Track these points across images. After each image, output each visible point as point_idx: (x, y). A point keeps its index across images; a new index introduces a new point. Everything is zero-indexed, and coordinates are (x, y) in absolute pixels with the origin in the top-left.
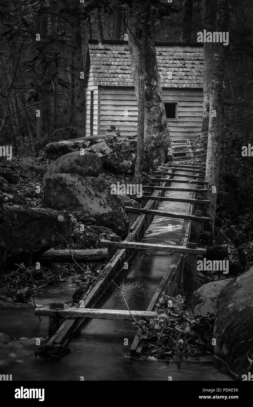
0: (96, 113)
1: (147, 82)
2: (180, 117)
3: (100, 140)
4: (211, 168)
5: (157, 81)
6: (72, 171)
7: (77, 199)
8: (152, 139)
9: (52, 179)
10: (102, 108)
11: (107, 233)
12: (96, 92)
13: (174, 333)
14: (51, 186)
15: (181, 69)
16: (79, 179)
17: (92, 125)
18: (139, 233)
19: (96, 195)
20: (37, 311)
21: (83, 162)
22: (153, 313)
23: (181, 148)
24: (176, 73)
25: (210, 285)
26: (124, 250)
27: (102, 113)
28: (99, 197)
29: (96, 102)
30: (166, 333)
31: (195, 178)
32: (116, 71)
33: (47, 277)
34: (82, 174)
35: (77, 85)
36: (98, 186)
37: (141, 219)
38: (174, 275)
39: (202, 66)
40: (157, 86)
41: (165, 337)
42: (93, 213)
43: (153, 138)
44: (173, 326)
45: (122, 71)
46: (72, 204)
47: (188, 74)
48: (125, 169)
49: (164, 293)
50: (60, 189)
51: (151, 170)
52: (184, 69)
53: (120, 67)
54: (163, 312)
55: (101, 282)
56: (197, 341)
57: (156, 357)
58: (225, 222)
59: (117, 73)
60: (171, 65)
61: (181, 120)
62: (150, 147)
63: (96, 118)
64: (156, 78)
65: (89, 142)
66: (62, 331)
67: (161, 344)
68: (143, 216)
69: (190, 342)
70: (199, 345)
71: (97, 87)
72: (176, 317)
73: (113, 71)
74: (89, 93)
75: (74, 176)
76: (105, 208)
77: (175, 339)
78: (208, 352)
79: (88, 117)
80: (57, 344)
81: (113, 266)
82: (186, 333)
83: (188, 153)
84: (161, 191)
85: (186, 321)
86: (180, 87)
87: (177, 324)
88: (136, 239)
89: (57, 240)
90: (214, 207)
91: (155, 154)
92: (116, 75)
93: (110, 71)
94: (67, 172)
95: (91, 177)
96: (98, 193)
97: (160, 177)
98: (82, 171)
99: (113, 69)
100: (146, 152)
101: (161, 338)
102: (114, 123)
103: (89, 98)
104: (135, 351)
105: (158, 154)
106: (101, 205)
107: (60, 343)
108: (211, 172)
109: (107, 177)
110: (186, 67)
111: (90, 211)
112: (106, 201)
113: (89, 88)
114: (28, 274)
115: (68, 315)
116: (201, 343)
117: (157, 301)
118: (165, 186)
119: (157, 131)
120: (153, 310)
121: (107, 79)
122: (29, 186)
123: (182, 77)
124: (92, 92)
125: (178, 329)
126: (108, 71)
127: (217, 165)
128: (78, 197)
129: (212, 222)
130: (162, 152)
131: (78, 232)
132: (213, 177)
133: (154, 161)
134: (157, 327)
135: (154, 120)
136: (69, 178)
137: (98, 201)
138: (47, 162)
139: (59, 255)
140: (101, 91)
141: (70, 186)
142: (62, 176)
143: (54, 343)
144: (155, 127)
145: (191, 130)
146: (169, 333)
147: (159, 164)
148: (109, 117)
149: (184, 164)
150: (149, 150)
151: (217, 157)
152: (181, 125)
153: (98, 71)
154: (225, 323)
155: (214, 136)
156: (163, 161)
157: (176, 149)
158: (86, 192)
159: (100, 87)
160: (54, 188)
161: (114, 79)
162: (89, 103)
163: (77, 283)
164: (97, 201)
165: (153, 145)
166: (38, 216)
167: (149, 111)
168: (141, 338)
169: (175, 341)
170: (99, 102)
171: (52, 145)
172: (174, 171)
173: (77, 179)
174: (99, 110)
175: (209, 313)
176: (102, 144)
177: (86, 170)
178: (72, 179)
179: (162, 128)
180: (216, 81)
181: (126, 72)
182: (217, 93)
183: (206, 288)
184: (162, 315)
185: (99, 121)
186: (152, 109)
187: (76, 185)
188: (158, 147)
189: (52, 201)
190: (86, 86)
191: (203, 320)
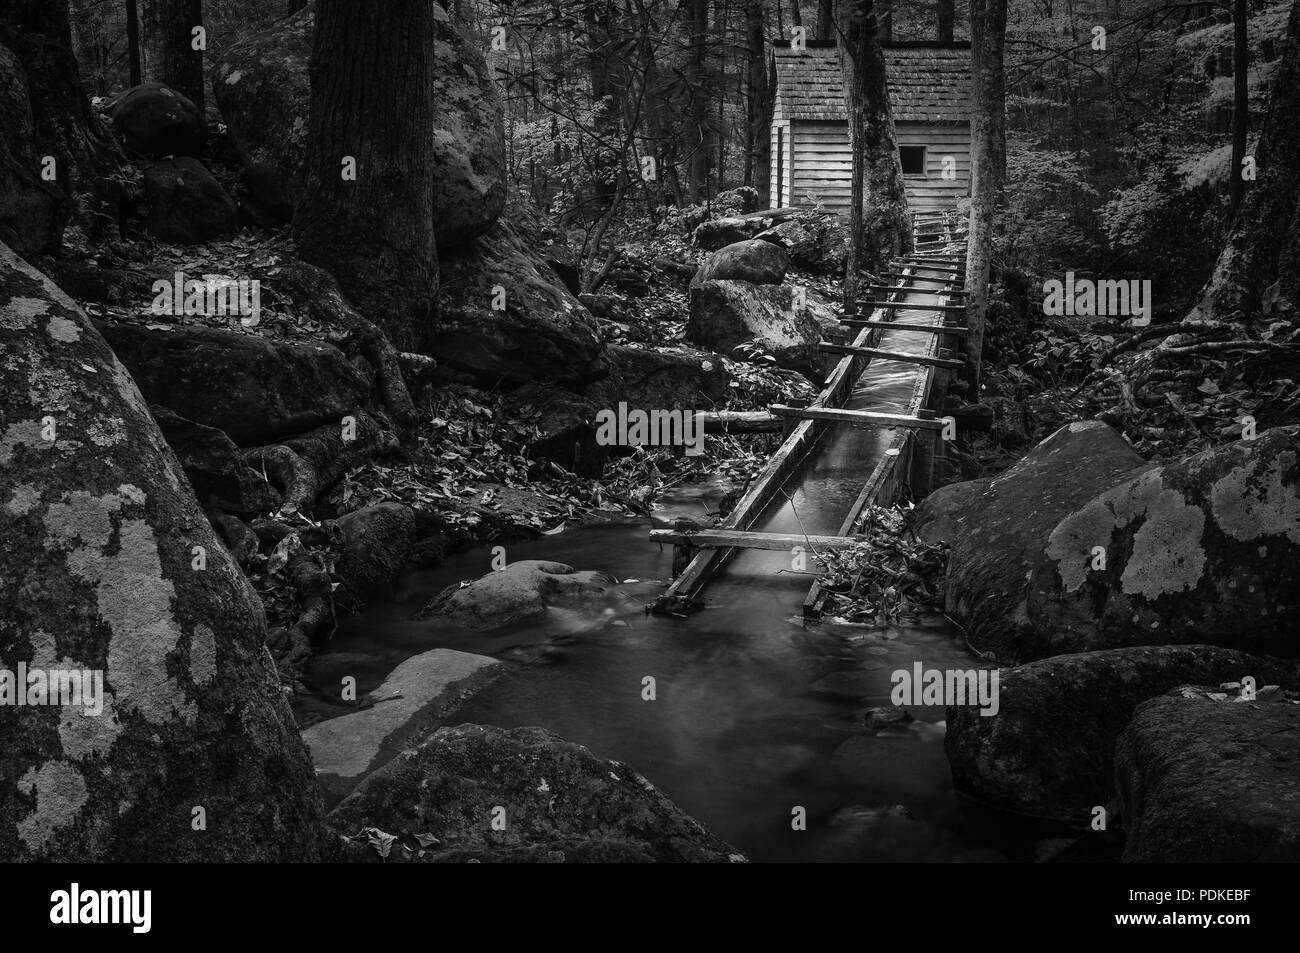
0: (786, 165)
1: (869, 115)
2: (930, 171)
3: (789, 216)
4: (975, 267)
5: (887, 114)
6: (736, 275)
7: (745, 323)
8: (879, 214)
9: (702, 288)
10: (796, 157)
11: (795, 380)
12: (787, 130)
13: (881, 576)
14: (701, 301)
15: (933, 89)
16: (748, 290)
17: (780, 186)
18: (841, 389)
19: (777, 315)
20: (653, 536)
21: (755, 260)
22: (849, 541)
23: (931, 227)
24: (924, 95)
25: (948, 490)
26: (811, 421)
27: (797, 166)
28: (783, 319)
29: (786, 148)
30: (866, 576)
31: (948, 283)
32: (820, 94)
33: (681, 466)
34: (754, 280)
35: (757, 116)
36: (780, 301)
37: (845, 363)
38: (893, 469)
39: (969, 82)
40: (886, 122)
41: (865, 582)
42: (772, 346)
43: (880, 212)
44: (879, 565)
45: (831, 94)
46: (736, 332)
47: (946, 96)
48: (832, 265)
49: (872, 500)
50: (716, 306)
51: (877, 266)
52: (939, 88)
53: (827, 87)
54: (863, 539)
55: (766, 481)
56: (919, 590)
57: (847, 618)
58: (1004, 355)
59: (823, 97)
60: (915, 82)
61: (933, 176)
62: (875, 228)
63: (786, 174)
64: (885, 107)
65: (771, 220)
66: (692, 571)
67: (858, 595)
68: (850, 358)
69: (905, 592)
70: (922, 596)
71: (788, 122)
72: (885, 548)
73: (816, 94)
74: (775, 131)
75: (740, 283)
76: (791, 337)
77: (882, 586)
78: (937, 610)
79: (774, 172)
80: (683, 594)
81: (788, 452)
82: (901, 576)
83: (942, 235)
84: (886, 310)
85: (902, 555)
86: (931, 119)
87: (886, 561)
88: (833, 401)
89: (700, 402)
90: (979, 334)
91: (883, 240)
92: (821, 101)
93: (811, 94)
94: (726, 277)
95: (769, 286)
96: (781, 312)
97: (887, 285)
98: (753, 274)
99: (815, 91)
100: (867, 236)
101: (858, 584)
102: (817, 182)
103: (775, 139)
104: (811, 607)
105: (890, 240)
106: (785, 332)
107: (687, 593)
108: (975, 275)
109: (801, 281)
110: (941, 85)
111: (767, 343)
112: (794, 327)
113: (775, 123)
114: (649, 464)
115: (705, 541)
116: (925, 593)
117: (857, 518)
118: (895, 300)
119: (887, 199)
120: (849, 534)
121: (806, 107)
122: (665, 301)
123: (934, 102)
124: (780, 130)
125: (888, 569)
126: (807, 95)
127: (985, 262)
128: (746, 320)
129: (976, 360)
130: (896, 236)
131: (745, 379)
132: (978, 282)
133: (882, 251)
134: (852, 565)
135: (882, 181)
136: (730, 287)
137: (781, 327)
138: (700, 254)
139: (711, 420)
140: (795, 127)
141: (734, 300)
142: (719, 284)
143: (677, 593)
144: (882, 194)
145: (950, 193)
146: (872, 576)
147: (890, 256)
148: (809, 173)
149: (934, 257)
150: (873, 233)
151: (985, 249)
152: (932, 184)
153: (790, 93)
154: (966, 562)
155: (980, 212)
156: (898, 251)
157: (922, 228)
158: (760, 311)
159: (794, 123)
160: (706, 304)
161: (817, 108)
162: (775, 148)
163: (734, 476)
164: (778, 325)
165: (880, 224)
166: (668, 362)
167: (873, 166)
168: (823, 584)
169: (880, 590)
170: (792, 148)
171: (709, 226)
172: (913, 270)
173: (744, 288)
174: (793, 161)
175: (940, 543)
176: (792, 223)
177: (761, 274)
178: (735, 289)
179: (895, 194)
180: (984, 116)
181: (838, 94)
182: (986, 137)
183: (941, 494)
184: (861, 544)
185: (793, 180)
186: (878, 162)
187: (742, 299)
188: (887, 227)
189: (702, 328)
190: (771, 120)
191: (929, 554)
